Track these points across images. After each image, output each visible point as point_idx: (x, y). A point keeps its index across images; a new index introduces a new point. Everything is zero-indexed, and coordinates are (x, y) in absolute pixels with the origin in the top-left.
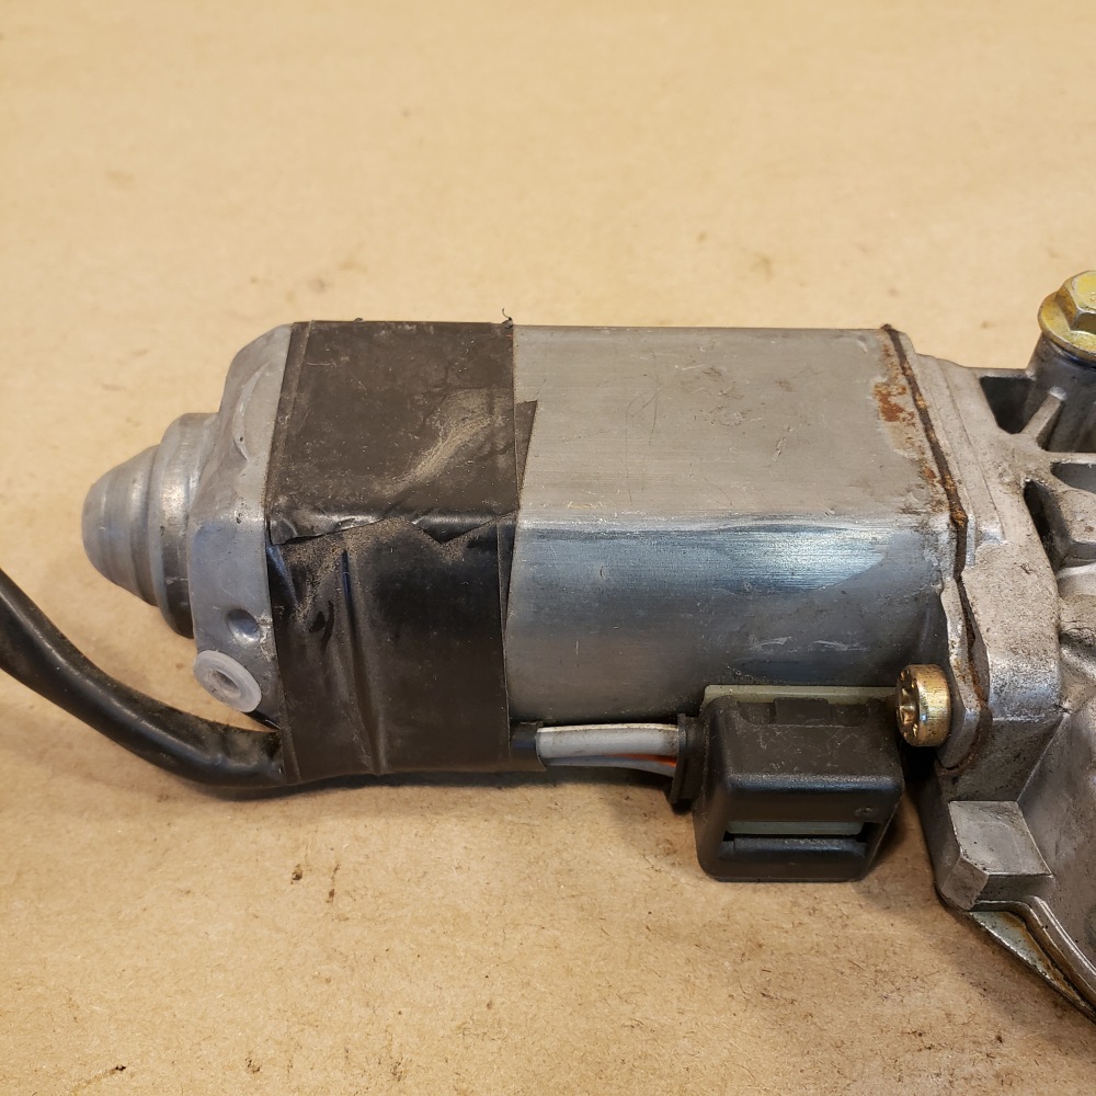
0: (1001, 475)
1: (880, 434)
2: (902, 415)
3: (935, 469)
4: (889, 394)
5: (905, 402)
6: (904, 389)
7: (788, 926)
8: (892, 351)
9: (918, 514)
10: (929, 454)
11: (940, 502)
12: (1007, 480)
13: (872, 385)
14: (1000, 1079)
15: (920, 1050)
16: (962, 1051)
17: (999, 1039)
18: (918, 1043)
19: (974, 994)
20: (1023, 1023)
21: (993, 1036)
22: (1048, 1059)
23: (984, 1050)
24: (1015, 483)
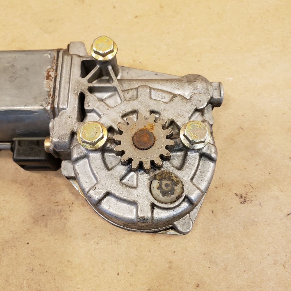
0: (74, 91)
1: (43, 84)
2: (50, 78)
3: (52, 94)
4: (50, 72)
5: (52, 74)
6: (54, 70)
7: (39, 180)
8: (56, 58)
9: (44, 106)
10: (52, 90)
11: (49, 103)
12: (75, 92)
13: (47, 69)
14: (70, 211)
15: (56, 206)
16: (64, 206)
17: (73, 203)
18: (56, 204)
19: (71, 195)
20: (79, 200)
21: (72, 203)
22: (80, 207)
23: (69, 205)
24: (77, 93)
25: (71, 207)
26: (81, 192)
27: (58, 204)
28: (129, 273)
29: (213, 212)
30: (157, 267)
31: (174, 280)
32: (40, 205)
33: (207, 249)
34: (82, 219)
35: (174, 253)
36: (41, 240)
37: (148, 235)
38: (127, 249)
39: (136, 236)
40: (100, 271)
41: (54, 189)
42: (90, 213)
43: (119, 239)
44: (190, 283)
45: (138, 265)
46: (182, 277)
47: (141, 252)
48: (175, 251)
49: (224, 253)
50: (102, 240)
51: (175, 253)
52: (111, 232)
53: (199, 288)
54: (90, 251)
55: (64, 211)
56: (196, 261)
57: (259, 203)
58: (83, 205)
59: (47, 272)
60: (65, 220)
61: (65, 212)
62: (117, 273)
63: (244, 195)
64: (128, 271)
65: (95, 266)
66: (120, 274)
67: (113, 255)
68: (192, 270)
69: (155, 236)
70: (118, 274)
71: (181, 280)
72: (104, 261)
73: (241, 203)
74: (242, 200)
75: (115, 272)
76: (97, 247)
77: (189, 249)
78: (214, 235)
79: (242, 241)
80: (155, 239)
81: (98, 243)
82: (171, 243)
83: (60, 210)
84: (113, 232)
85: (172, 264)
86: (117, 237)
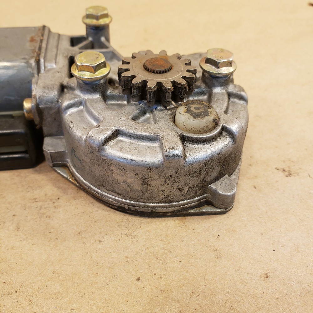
2: (35, 41)
3: (37, 50)
4: (34, 37)
5: (37, 39)
9: (27, 59)
12: (64, 55)
13: (31, 36)
14: (55, 207)
15: (34, 202)
16: (46, 201)
17: (59, 199)
18: (34, 201)
19: (55, 189)
20: (67, 194)
21: (57, 198)
22: (70, 201)
23: (53, 201)
24: (67, 56)
25: (56, 203)
26: (71, 178)
27: (36, 200)
28: (155, 274)
29: (255, 188)
30: (198, 260)
31: (229, 273)
32: (9, 203)
33: (263, 228)
34: (73, 214)
35: (218, 237)
36: (7, 248)
37: (175, 221)
38: (147, 242)
39: (158, 223)
40: (108, 280)
41: (31, 185)
42: (85, 205)
43: (134, 230)
44: (253, 274)
45: (168, 261)
46: (240, 267)
47: (169, 243)
48: (219, 235)
49: (287, 230)
50: (107, 236)
51: (220, 238)
52: (119, 224)
53: (270, 279)
54: (89, 254)
55: (45, 208)
56: (252, 245)
57: (308, 175)
58: (74, 198)
59: (16, 292)
60: (47, 218)
61: (47, 209)
62: (136, 278)
63: (287, 169)
64: (154, 273)
65: (98, 274)
66: (141, 278)
67: (126, 254)
68: (252, 257)
69: (186, 221)
70: (138, 279)
71: (239, 271)
72: (113, 264)
73: (287, 176)
74: (287, 173)
75: (133, 277)
76: (100, 246)
77: (238, 231)
78: (267, 212)
79: (305, 215)
80: (186, 225)
81: (100, 242)
82: (211, 226)
83: (39, 208)
84: (122, 223)
85: (219, 252)
86: (129, 228)
